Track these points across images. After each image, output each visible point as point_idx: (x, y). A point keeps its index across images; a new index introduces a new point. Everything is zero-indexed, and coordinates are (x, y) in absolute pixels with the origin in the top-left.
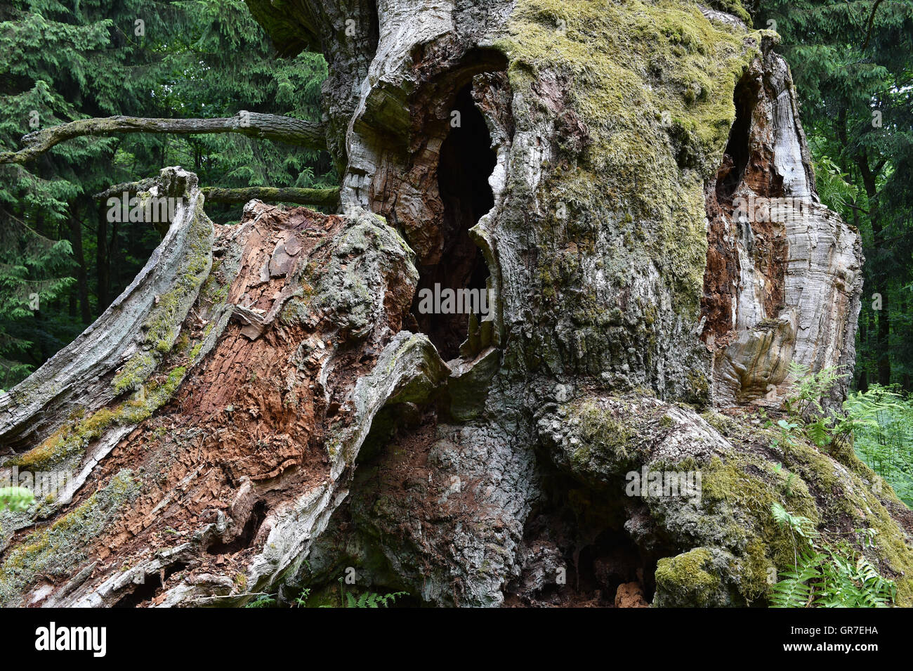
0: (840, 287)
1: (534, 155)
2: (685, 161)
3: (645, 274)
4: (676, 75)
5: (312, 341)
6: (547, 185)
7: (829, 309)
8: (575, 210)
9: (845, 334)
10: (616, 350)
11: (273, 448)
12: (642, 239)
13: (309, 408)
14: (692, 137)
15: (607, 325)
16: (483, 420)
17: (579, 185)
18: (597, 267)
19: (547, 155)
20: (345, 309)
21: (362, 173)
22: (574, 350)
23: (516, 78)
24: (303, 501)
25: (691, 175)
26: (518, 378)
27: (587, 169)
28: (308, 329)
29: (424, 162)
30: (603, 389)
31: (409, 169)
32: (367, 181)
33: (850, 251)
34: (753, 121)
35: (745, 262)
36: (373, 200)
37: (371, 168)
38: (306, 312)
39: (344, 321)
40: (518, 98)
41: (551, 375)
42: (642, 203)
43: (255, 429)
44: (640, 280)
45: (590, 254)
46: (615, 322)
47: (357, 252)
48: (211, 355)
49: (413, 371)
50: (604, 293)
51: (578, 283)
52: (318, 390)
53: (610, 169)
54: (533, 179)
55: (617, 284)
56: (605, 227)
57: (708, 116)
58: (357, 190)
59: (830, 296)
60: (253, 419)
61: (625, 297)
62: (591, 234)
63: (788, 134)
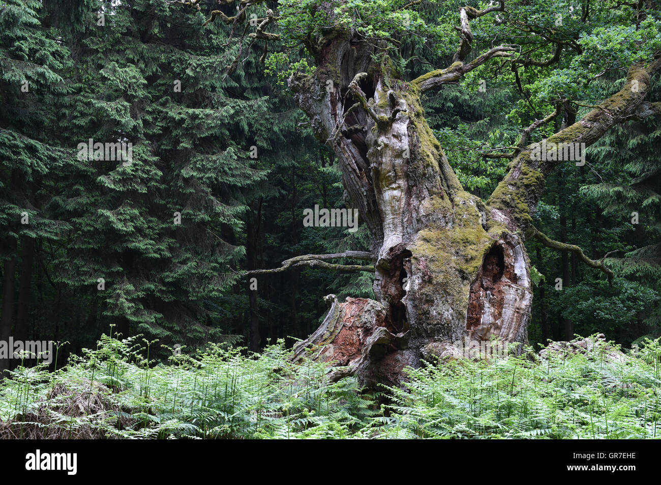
0: (518, 312)
1: (417, 281)
2: (464, 278)
3: (448, 311)
4: (463, 253)
5: (358, 330)
6: (420, 289)
7: (513, 319)
8: (427, 296)
9: (519, 326)
10: (439, 331)
11: (351, 350)
12: (448, 302)
13: (358, 343)
14: (467, 272)
15: (436, 325)
16: (408, 349)
17: (428, 289)
18: (434, 309)
19: (420, 281)
20: (365, 323)
21: (379, 280)
22: (427, 331)
23: (413, 261)
24: (356, 360)
25: (466, 282)
26: (415, 338)
27: (432, 284)
28: (359, 327)
29: (395, 277)
30: (435, 341)
31: (391, 279)
32: (380, 282)
33: (528, 300)
34: (505, 257)
35: (487, 305)
36: (382, 287)
37: (381, 279)
38: (357, 324)
39: (365, 326)
40: (413, 267)
41: (423, 337)
42: (447, 292)
43: (348, 347)
44: (446, 312)
45: (432, 306)
46: (438, 324)
47: (369, 310)
48: (339, 333)
49: (382, 336)
50: (436, 316)
51: (428, 314)
52: (360, 340)
53: (438, 284)
54: (416, 288)
55: (439, 314)
56: (437, 299)
57: (472, 265)
58: (377, 285)
59: (514, 315)
60: (348, 345)
61: (441, 318)
62: (433, 301)
63: (520, 258)
